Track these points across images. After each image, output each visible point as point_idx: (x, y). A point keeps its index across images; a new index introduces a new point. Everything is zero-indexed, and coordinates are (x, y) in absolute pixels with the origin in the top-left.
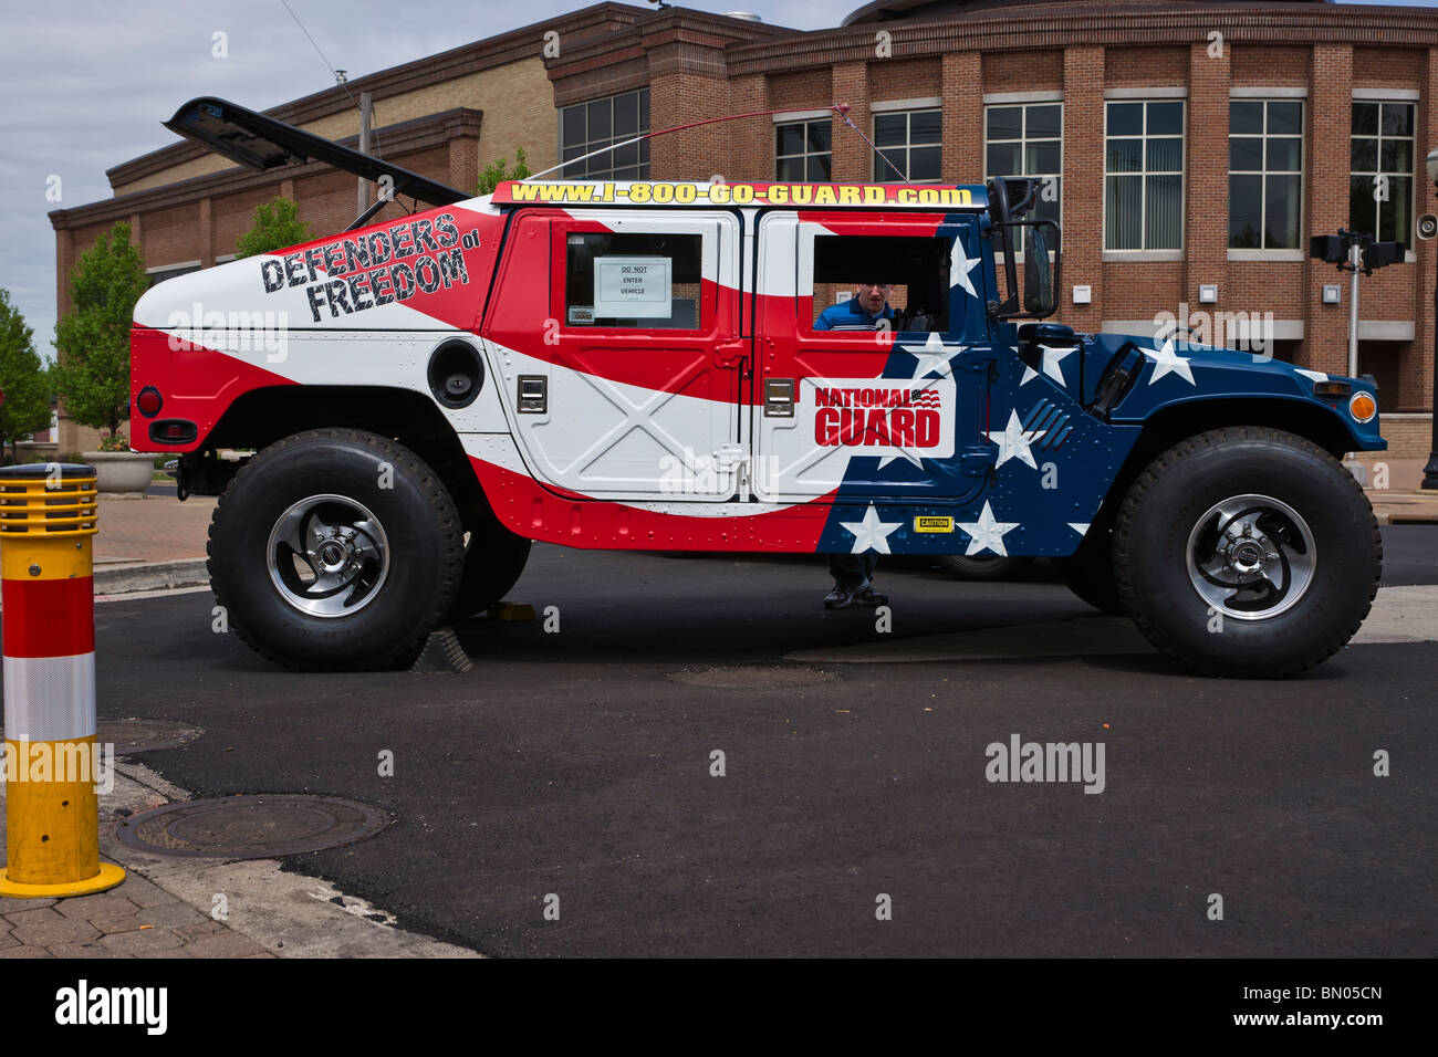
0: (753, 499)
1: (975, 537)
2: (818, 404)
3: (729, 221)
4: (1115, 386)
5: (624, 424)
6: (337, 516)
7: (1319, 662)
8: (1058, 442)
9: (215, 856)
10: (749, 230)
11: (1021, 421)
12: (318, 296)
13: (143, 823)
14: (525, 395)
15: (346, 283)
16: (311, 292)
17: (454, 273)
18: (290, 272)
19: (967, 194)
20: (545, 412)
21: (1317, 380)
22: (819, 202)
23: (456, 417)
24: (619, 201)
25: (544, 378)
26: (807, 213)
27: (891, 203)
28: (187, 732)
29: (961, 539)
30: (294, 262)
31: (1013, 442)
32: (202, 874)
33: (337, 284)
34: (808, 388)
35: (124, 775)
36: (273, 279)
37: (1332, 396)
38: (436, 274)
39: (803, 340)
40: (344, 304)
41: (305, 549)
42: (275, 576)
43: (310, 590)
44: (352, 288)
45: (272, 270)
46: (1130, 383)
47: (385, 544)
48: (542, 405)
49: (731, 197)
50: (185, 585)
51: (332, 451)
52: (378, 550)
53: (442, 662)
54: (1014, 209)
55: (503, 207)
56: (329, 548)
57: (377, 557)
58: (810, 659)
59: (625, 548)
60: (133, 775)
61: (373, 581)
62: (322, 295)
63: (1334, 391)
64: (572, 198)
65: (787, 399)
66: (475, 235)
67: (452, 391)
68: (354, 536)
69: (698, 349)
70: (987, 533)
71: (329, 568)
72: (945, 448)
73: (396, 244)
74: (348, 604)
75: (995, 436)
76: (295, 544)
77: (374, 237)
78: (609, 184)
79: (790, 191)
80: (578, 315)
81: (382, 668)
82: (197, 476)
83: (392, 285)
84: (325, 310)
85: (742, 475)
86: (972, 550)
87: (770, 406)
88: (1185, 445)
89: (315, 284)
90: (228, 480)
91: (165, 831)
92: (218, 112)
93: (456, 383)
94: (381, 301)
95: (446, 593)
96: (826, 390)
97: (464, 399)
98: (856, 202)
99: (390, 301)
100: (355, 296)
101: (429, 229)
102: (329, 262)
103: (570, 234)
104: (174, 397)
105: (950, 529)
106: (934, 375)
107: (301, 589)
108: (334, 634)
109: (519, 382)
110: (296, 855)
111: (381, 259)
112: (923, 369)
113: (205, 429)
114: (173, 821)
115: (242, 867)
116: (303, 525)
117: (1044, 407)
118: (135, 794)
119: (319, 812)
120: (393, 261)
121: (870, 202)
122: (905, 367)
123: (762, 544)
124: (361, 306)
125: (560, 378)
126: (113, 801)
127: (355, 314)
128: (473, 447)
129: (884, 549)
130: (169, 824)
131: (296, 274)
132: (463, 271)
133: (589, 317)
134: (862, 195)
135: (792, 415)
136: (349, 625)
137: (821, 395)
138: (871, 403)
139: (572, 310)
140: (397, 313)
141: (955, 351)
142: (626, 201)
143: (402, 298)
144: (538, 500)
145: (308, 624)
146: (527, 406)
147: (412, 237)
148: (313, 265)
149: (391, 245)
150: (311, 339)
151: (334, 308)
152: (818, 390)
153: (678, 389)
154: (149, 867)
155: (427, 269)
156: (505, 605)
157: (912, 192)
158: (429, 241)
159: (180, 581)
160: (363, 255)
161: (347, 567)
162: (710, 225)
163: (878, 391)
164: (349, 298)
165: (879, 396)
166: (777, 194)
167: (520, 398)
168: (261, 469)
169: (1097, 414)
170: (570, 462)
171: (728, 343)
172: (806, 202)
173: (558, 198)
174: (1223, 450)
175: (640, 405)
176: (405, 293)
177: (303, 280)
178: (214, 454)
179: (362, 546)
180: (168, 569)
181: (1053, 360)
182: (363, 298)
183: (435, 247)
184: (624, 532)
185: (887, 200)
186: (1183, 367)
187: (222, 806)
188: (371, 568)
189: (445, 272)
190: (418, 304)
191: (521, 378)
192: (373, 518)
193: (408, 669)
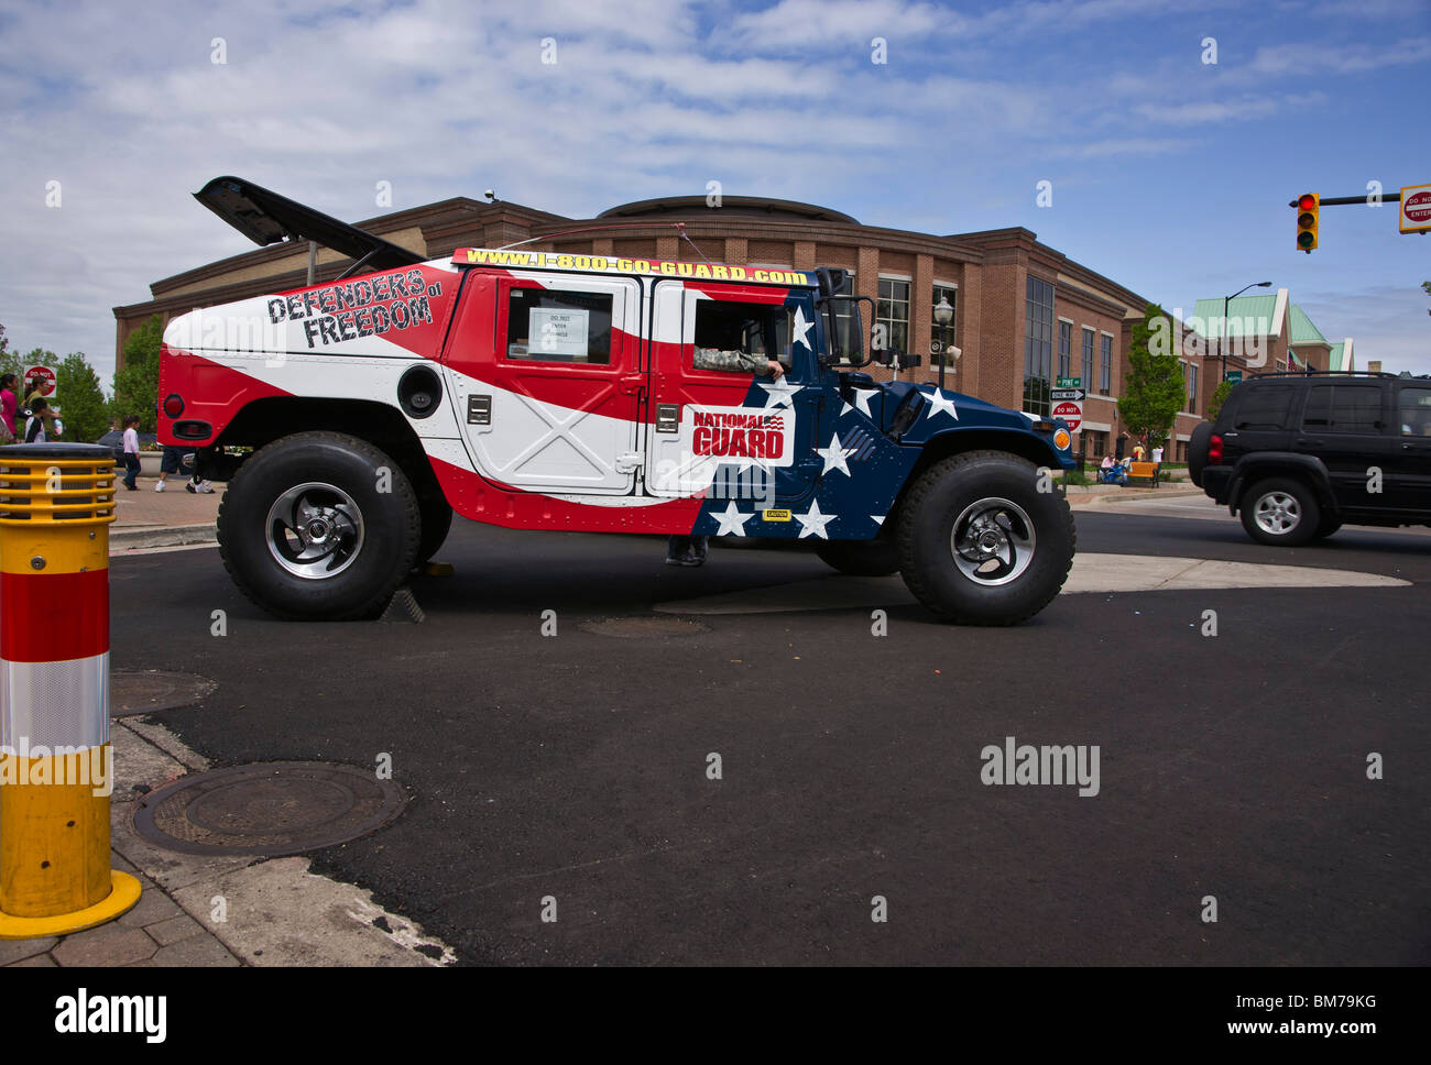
0: (646, 494)
1: (806, 525)
2: (696, 424)
3: (633, 285)
4: (905, 419)
5: (549, 434)
6: (322, 499)
7: (1034, 614)
8: (865, 458)
9: (239, 855)
10: (647, 293)
11: (841, 441)
12: (313, 328)
13: (161, 803)
14: (474, 410)
15: (335, 319)
16: (307, 325)
17: (421, 314)
18: (291, 309)
19: (803, 277)
20: (488, 423)
21: (1034, 420)
22: (698, 275)
23: (419, 426)
24: (549, 267)
25: (489, 397)
26: (691, 283)
27: (751, 279)
28: (201, 686)
29: (795, 526)
30: (294, 301)
31: (835, 456)
32: (227, 882)
33: (328, 319)
34: (688, 412)
35: (144, 739)
36: (277, 313)
37: (1043, 431)
38: (407, 314)
39: (686, 376)
40: (333, 335)
41: (296, 525)
42: (272, 546)
43: (300, 557)
44: (340, 323)
45: (277, 307)
46: (915, 416)
47: (360, 521)
48: (487, 418)
49: (634, 268)
50: (194, 542)
51: (320, 449)
52: (354, 526)
53: (405, 614)
54: (836, 289)
55: (460, 266)
56: (315, 525)
57: (353, 532)
58: (676, 611)
59: (548, 528)
60: (152, 738)
61: (350, 551)
62: (316, 327)
63: (1045, 427)
64: (514, 263)
65: (673, 420)
66: (438, 286)
67: (416, 405)
68: (336, 515)
69: (608, 379)
70: (814, 522)
71: (316, 540)
72: (787, 460)
73: (376, 290)
74: (329, 568)
75: (821, 452)
76: (288, 521)
77: (358, 285)
78: (542, 255)
79: (676, 267)
80: (516, 351)
81: (354, 619)
82: (210, 466)
83: (372, 321)
84: (318, 339)
85: (639, 476)
86: (804, 534)
87: (659, 425)
88: (949, 462)
89: (310, 319)
90: (236, 469)
91: (184, 813)
92: (237, 188)
93: (419, 399)
94: (363, 334)
95: (408, 561)
96: (702, 414)
97: (425, 412)
98: (725, 277)
99: (370, 334)
100: (342, 329)
101: (402, 281)
102: (322, 302)
103: (512, 289)
104: (194, 403)
105: (788, 519)
106: (780, 406)
107: (292, 557)
108: (319, 592)
109: (469, 400)
110: (324, 850)
111: (363, 302)
112: (772, 402)
113: (218, 428)
114: (193, 800)
115: (270, 869)
116: (295, 507)
117: (856, 432)
118: (154, 763)
119: (336, 785)
120: (373, 304)
121: (734, 277)
122: (759, 399)
123: (652, 527)
124: (347, 337)
125: (501, 397)
126: (132, 774)
127: (342, 343)
128: (432, 449)
129: (741, 532)
130: (188, 804)
131: (296, 310)
132: (428, 314)
133: (525, 352)
134: (729, 272)
135: (676, 432)
136: (331, 585)
137: (698, 418)
138: (735, 425)
139: (511, 346)
140: (375, 344)
141: (796, 389)
142: (555, 267)
143: (379, 331)
144: (481, 491)
145: (298, 585)
146: (475, 418)
147: (388, 285)
148: (309, 304)
149: (372, 291)
150: (306, 361)
151: (325, 338)
152: (696, 414)
153: (590, 410)
154: (169, 874)
155: (400, 311)
156: (432, 564)
157: (764, 273)
158: (402, 289)
159: (190, 540)
160: (349, 298)
161: (329, 540)
162: (619, 288)
163: (740, 416)
164: (337, 330)
165: (740, 420)
166: (666, 269)
167: (470, 412)
168: (263, 461)
169: (893, 438)
170: (507, 462)
171: (630, 376)
172: (689, 274)
173: (503, 262)
174: (977, 466)
175: (562, 420)
176: (382, 329)
177: (302, 315)
178: (222, 450)
179: (341, 523)
180: (182, 531)
181: (863, 397)
182: (348, 331)
183: (406, 294)
184: (547, 517)
185: (747, 276)
186: (949, 406)
187: (240, 777)
188: (348, 541)
189: (414, 314)
190: (392, 337)
191: (471, 396)
192: (350, 500)
193: (375, 619)
